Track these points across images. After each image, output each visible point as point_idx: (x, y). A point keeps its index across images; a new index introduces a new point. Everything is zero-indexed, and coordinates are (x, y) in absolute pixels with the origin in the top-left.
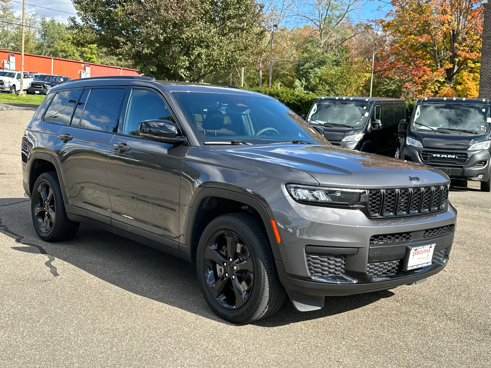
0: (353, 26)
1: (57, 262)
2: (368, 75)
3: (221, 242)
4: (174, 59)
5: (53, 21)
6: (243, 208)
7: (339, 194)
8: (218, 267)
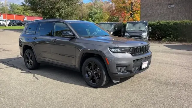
0: (104, 2)
1: (36, 75)
2: (109, 16)
3: (90, 65)
4: (54, 13)
5: (13, 4)
6: (95, 55)
7: (123, 50)
8: (89, 73)
